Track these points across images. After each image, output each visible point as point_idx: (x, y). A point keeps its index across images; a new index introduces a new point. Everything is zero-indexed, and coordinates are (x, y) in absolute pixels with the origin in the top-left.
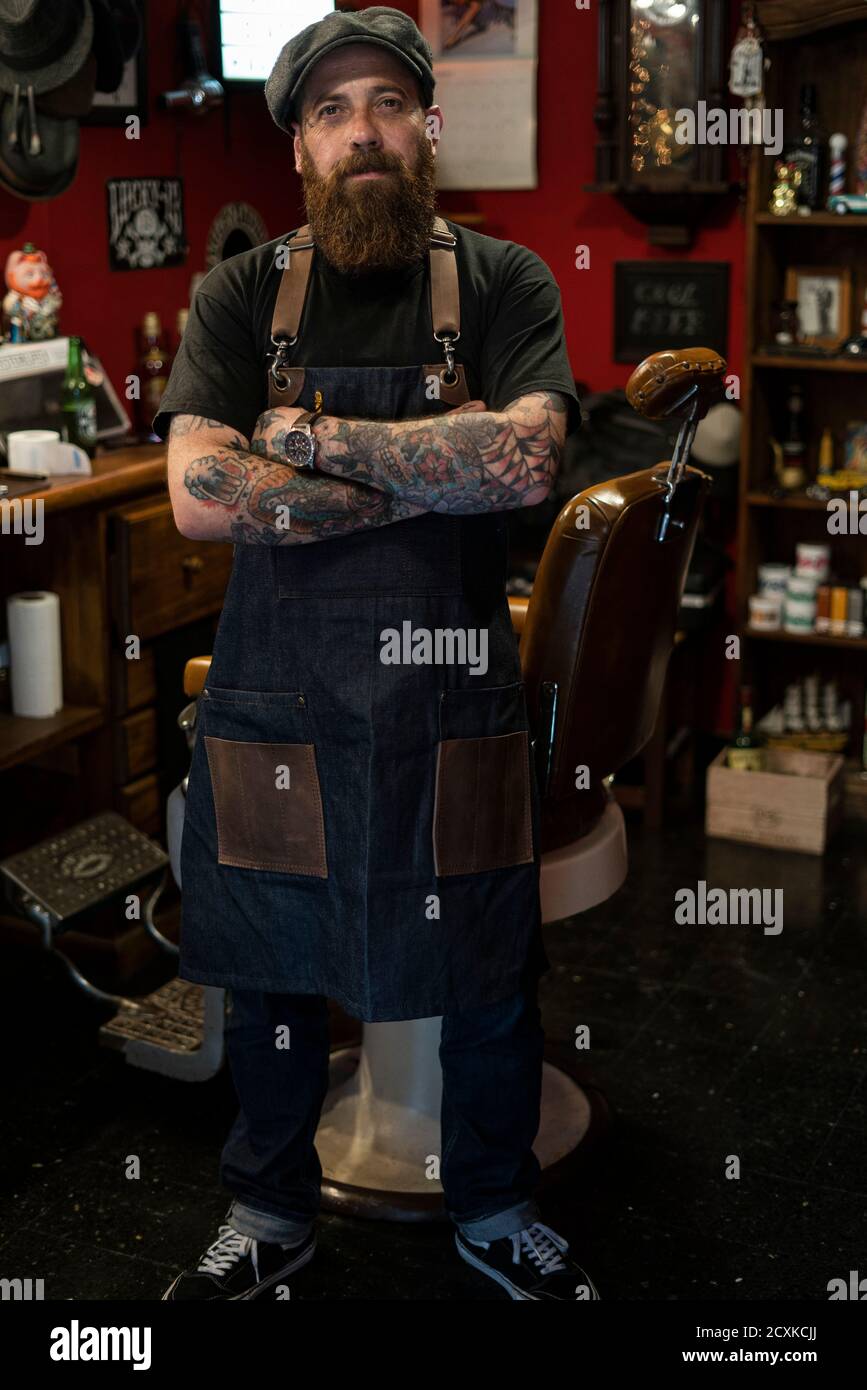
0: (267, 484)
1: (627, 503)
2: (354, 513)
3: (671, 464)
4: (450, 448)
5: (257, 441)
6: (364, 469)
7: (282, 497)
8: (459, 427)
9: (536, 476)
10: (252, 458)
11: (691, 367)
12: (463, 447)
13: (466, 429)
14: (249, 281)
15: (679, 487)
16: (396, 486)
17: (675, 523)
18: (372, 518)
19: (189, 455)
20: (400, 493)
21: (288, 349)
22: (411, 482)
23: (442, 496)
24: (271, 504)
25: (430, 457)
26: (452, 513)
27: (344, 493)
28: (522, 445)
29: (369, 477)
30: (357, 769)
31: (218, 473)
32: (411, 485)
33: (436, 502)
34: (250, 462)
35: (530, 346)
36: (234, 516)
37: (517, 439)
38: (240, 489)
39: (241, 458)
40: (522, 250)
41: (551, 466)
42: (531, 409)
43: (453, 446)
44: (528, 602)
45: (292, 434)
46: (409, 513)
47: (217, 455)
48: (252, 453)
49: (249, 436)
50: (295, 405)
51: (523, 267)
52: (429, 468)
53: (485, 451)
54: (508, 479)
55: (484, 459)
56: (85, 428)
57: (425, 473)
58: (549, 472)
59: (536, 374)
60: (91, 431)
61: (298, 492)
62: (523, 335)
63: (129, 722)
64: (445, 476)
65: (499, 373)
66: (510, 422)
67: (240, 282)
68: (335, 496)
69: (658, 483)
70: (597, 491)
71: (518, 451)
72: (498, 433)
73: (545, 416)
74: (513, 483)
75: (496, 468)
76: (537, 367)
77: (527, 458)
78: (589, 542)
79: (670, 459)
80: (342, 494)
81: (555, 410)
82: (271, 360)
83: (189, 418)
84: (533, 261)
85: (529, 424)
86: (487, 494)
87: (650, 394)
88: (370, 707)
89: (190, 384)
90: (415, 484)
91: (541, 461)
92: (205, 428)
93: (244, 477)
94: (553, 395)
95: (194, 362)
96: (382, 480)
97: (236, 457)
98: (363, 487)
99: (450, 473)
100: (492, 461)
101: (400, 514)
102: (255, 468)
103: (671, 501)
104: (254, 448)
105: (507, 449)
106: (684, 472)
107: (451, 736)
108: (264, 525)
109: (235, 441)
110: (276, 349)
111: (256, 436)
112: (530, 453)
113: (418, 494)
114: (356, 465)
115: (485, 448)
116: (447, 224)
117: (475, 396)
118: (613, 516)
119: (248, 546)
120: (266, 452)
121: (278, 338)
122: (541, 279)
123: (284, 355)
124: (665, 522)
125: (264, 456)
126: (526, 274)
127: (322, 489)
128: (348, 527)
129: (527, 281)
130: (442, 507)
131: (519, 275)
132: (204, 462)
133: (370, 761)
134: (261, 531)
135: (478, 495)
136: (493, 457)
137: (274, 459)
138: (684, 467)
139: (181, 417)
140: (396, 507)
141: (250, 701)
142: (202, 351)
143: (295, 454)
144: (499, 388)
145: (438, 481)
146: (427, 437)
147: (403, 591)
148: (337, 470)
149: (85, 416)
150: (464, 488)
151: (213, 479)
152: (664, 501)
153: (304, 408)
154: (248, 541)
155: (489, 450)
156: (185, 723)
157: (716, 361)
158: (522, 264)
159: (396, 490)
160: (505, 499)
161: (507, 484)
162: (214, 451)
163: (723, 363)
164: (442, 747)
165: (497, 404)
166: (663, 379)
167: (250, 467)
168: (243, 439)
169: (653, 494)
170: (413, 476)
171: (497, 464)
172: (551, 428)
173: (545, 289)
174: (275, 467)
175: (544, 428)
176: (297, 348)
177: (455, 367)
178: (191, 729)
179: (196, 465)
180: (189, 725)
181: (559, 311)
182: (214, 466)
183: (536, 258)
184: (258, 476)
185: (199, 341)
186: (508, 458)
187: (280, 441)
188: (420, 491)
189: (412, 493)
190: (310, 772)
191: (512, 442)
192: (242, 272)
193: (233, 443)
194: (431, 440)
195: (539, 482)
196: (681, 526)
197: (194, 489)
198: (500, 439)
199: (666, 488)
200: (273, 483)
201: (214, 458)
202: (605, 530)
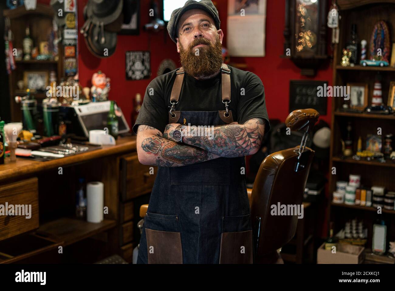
0: (167, 147)
1: (285, 159)
2: (196, 157)
3: (300, 146)
4: (225, 136)
5: (165, 134)
6: (198, 142)
7: (172, 151)
8: (229, 129)
9: (253, 145)
10: (163, 139)
11: (307, 115)
12: (230, 135)
13: (231, 130)
14: (164, 83)
15: (302, 154)
16: (208, 148)
17: (301, 166)
18: (201, 159)
19: (144, 137)
20: (210, 150)
21: (175, 105)
22: (213, 146)
23: (223, 151)
24: (169, 153)
25: (219, 138)
26: (226, 157)
27: (192, 150)
28: (249, 135)
29: (200, 145)
30: (195, 241)
31: (152, 143)
32: (213, 148)
33: (221, 153)
34: (162, 140)
35: (253, 104)
36: (157, 157)
37: (247, 133)
38: (159, 148)
39: (159, 139)
40: (251, 74)
41: (259, 142)
42: (252, 123)
43: (226, 135)
44: (252, 190)
45: (176, 131)
46: (213, 157)
47: (152, 138)
48: (163, 137)
49: (163, 132)
50: (177, 123)
51: (251, 80)
52: (219, 142)
53: (237, 137)
54: (244, 146)
55: (237, 139)
56: (115, 130)
57: (217, 144)
58: (258, 143)
59: (254, 113)
60: (116, 131)
61: (178, 150)
62: (251, 100)
63: (125, 225)
64: (224, 145)
65: (242, 113)
66: (245, 127)
67: (161, 84)
68: (189, 151)
69: (296, 153)
70: (275, 155)
71: (247, 136)
72: (241, 131)
73: (257, 126)
74: (246, 147)
75: (240, 142)
76: (254, 110)
77: (250, 139)
78: (272, 171)
79: (300, 145)
80: (192, 151)
81: (260, 124)
82: (170, 108)
83: (144, 126)
84: (255, 77)
85: (251, 128)
86: (238, 151)
87: (293, 123)
88: (199, 221)
89: (145, 115)
90: (214, 147)
91: (255, 140)
92: (149, 129)
93: (160, 145)
94: (260, 119)
95: (146, 109)
96: (204, 146)
97: (158, 138)
98: (198, 149)
99: (225, 144)
100: (239, 140)
101: (210, 158)
102: (164, 142)
103: (300, 158)
104: (164, 136)
105: (244, 136)
106: (305, 149)
107: (226, 231)
108: (166, 160)
109: (158, 134)
110: (172, 105)
111: (165, 132)
112: (251, 138)
113: (215, 150)
114: (196, 142)
115: (237, 136)
116: (228, 66)
117: (235, 120)
118: (280, 163)
119: (162, 167)
120: (168, 137)
121: (172, 102)
122: (257, 83)
123: (174, 107)
124: (298, 165)
125: (167, 138)
126: (252, 81)
127: (185, 149)
128: (193, 162)
129: (252, 84)
130: (223, 155)
131: (250, 81)
132: (148, 140)
133: (199, 238)
134: (165, 162)
135: (235, 151)
136: (240, 138)
137: (170, 139)
138: (305, 147)
139: (141, 126)
140: (209, 155)
141: (161, 217)
142: (149, 105)
143: (176, 138)
144: (242, 118)
145: (222, 146)
146: (218, 132)
147: (211, 183)
148: (190, 143)
149: (115, 126)
150: (230, 148)
151: (151, 145)
152: (297, 158)
153: (180, 123)
154: (161, 165)
155: (238, 136)
156: (140, 226)
157: (316, 113)
158: (251, 78)
159: (208, 149)
160: (243, 152)
161: (244, 147)
162: (151, 136)
163: (318, 114)
164: (223, 235)
165: (242, 122)
166: (297, 119)
167: (162, 141)
168: (161, 133)
169: (294, 156)
170: (214, 144)
171: (241, 141)
172: (259, 129)
173: (258, 86)
174: (170, 142)
175: (256, 129)
176: (178, 104)
177: (229, 112)
178: (141, 228)
179: (145, 141)
180: (141, 227)
181: (263, 93)
182: (151, 141)
183: (256, 76)
184: (165, 145)
185: (148, 102)
186: (244, 139)
187: (172, 134)
188: (216, 149)
189: (213, 150)
190: (179, 242)
191: (245, 134)
192: (162, 80)
193: (157, 134)
194: (219, 133)
195: (254, 147)
196: (303, 167)
197: (144, 148)
198: (242, 133)
199: (298, 154)
200: (169, 147)
201: (151, 139)
202: (277, 167)
